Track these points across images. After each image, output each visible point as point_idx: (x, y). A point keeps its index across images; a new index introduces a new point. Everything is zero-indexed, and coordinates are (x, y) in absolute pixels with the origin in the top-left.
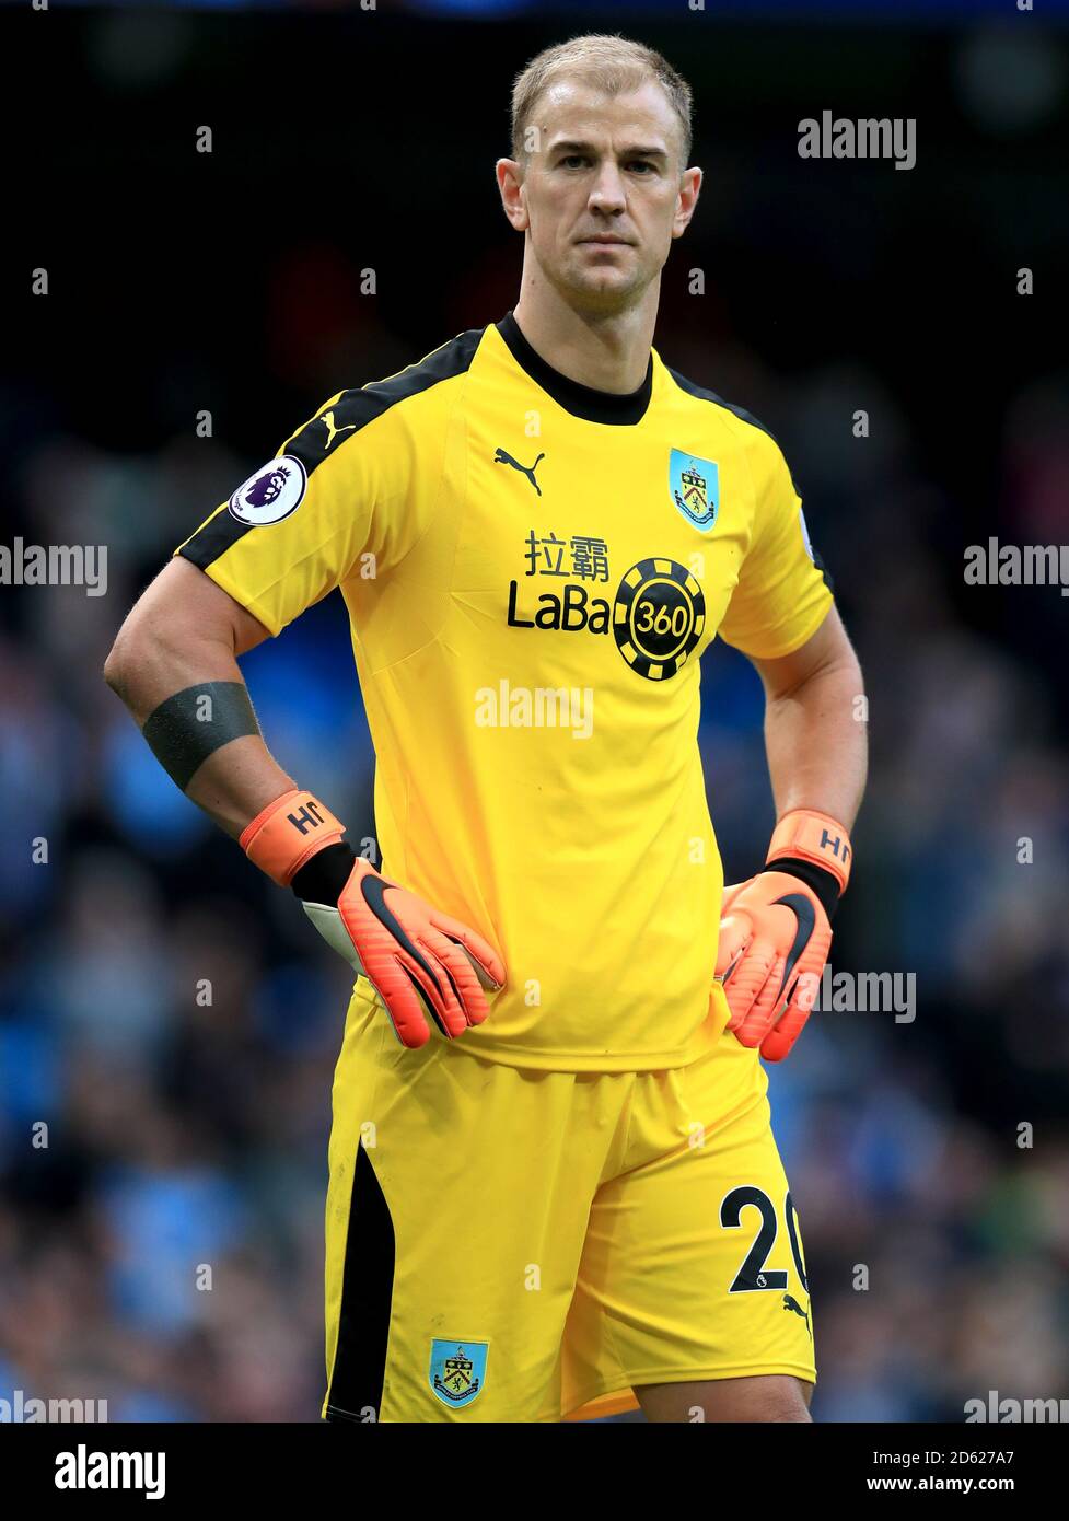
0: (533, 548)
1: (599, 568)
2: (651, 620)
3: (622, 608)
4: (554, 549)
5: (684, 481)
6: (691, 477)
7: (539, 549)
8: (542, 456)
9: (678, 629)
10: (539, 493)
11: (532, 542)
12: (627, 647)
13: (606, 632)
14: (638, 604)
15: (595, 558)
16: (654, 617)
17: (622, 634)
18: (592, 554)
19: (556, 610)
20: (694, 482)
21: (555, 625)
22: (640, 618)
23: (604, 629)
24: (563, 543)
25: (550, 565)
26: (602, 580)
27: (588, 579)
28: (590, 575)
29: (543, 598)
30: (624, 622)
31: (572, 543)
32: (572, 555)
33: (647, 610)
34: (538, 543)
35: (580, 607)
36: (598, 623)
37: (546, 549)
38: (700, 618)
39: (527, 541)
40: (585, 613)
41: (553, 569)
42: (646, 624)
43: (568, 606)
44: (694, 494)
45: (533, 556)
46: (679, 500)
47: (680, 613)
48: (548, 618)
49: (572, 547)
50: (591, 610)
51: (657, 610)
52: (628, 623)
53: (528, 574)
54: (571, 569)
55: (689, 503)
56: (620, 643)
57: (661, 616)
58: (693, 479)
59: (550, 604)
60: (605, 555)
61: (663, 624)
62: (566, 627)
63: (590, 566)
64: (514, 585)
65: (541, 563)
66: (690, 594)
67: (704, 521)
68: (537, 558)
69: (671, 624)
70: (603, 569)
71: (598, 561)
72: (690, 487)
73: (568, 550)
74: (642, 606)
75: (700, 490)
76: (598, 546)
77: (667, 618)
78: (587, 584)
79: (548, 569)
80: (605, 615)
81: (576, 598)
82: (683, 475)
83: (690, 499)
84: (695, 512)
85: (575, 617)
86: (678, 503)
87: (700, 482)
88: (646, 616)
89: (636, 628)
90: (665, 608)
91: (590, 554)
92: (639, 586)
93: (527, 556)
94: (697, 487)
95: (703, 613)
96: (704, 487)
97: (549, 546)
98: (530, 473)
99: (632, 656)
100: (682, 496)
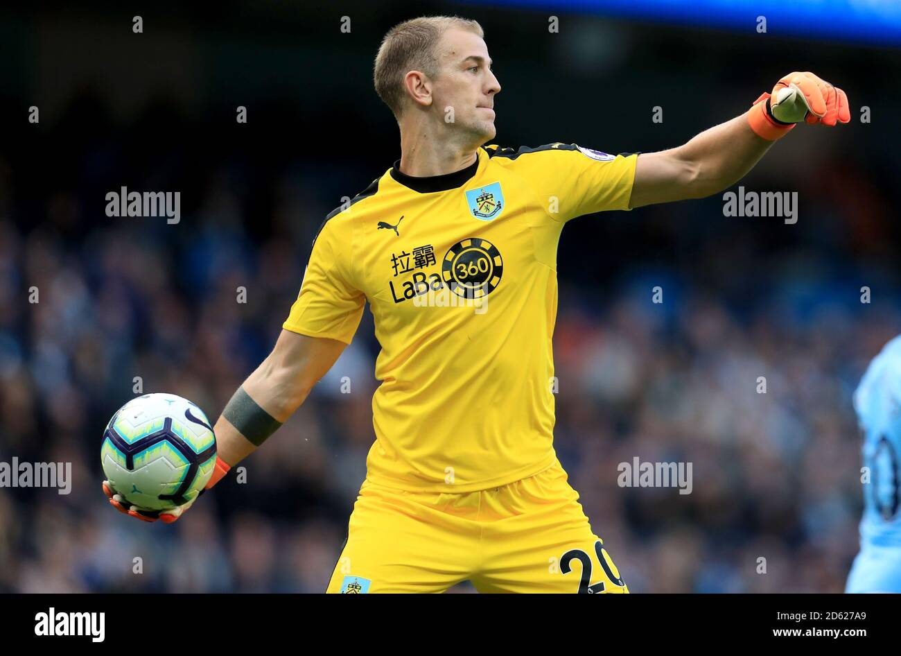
0: (395, 262)
1: (429, 259)
2: (466, 272)
3: (447, 273)
4: (404, 259)
8: (403, 217)
9: (484, 269)
14: (456, 267)
16: (467, 270)
18: (424, 254)
19: (412, 288)
21: (414, 294)
22: (459, 273)
24: (409, 254)
25: (404, 268)
26: (432, 264)
28: (425, 265)
29: (404, 285)
30: (450, 278)
31: (414, 252)
32: (414, 258)
34: (397, 259)
35: (423, 282)
36: (436, 285)
37: (401, 261)
38: (496, 259)
39: (392, 261)
40: (427, 284)
42: (463, 274)
43: (417, 284)
47: (482, 261)
48: (410, 293)
49: (414, 255)
50: (430, 281)
51: (467, 265)
52: (453, 278)
53: (395, 275)
54: (414, 266)
57: (471, 267)
59: (408, 286)
60: (432, 251)
61: (473, 270)
63: (424, 260)
64: (391, 283)
65: (400, 268)
66: (485, 250)
68: (398, 267)
69: (478, 268)
70: (432, 259)
71: (428, 256)
73: (412, 257)
74: (458, 267)
76: (428, 248)
77: (474, 267)
78: (424, 270)
79: (404, 270)
80: (439, 280)
81: (420, 278)
85: (422, 287)
88: (462, 270)
90: (471, 263)
92: (454, 259)
95: (498, 255)
97: (401, 258)
98: (395, 228)
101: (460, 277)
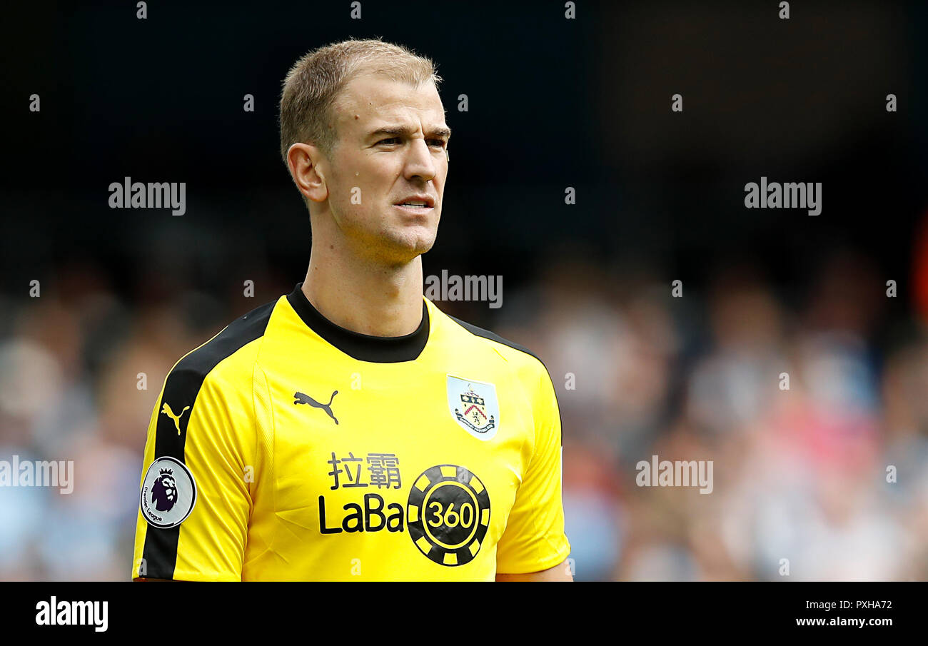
0: (335, 467)
1: (392, 478)
2: (440, 517)
3: (414, 510)
4: (353, 466)
5: (463, 400)
6: (470, 397)
7: (340, 467)
8: (336, 392)
9: (466, 521)
10: (337, 423)
11: (334, 461)
12: (422, 542)
13: (402, 530)
14: (428, 505)
15: (388, 470)
16: (443, 514)
17: (416, 531)
18: (385, 467)
19: (358, 516)
20: (473, 401)
21: (359, 528)
22: (430, 515)
23: (400, 528)
24: (361, 460)
25: (351, 480)
26: (395, 487)
27: (384, 487)
28: (385, 484)
29: (346, 507)
30: (417, 520)
31: (368, 459)
32: (369, 469)
33: (436, 508)
34: (339, 462)
35: (378, 511)
36: (395, 523)
37: (346, 466)
38: (485, 512)
39: (329, 462)
40: (382, 515)
41: (354, 482)
42: (436, 520)
43: (369, 511)
44: (474, 410)
45: (335, 473)
46: (459, 416)
47: (467, 509)
48: (353, 523)
49: (369, 463)
50: (387, 513)
51: (445, 507)
52: (420, 521)
53: (333, 488)
54: (368, 481)
55: (470, 417)
56: (415, 538)
57: (449, 513)
58: (473, 400)
59: (353, 511)
60: (397, 466)
61: (452, 519)
62: (369, 529)
63: (384, 476)
64: (322, 499)
65: (343, 479)
66: (474, 492)
67: (485, 430)
68: (339, 475)
69: (459, 518)
70: (396, 478)
71: (391, 472)
72: (469, 405)
73: (365, 465)
74: (431, 506)
75: (480, 407)
76: (392, 459)
77: (455, 514)
78: (383, 492)
79: (349, 482)
80: (400, 516)
81: (374, 504)
82: (462, 396)
83: (470, 413)
84: (476, 424)
85: (375, 520)
86: (459, 418)
87: (478, 401)
88: (435, 514)
89: (428, 525)
90: (452, 506)
91: (385, 468)
92: (427, 490)
93: (330, 474)
94: (476, 405)
95: (488, 507)
96: (483, 404)
97: (348, 463)
98: (327, 408)
99: (427, 547)
100: (462, 411)
101: (431, 522)
